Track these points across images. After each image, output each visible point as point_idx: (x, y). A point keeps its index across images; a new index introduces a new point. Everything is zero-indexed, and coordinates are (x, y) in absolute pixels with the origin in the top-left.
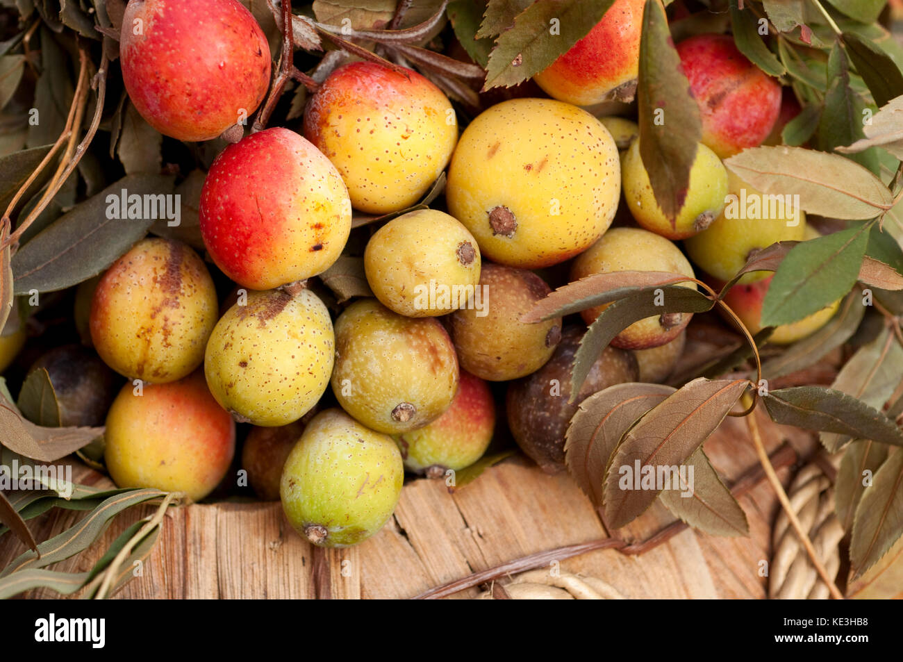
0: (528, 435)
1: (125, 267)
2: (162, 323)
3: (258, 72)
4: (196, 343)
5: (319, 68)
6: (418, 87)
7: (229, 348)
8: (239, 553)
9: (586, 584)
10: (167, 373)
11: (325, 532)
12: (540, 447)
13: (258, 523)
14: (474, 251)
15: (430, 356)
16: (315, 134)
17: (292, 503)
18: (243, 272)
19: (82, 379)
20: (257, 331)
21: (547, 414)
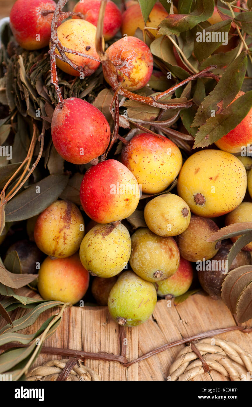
0: (207, 284)
1: (49, 212)
2: (63, 235)
3: (105, 138)
4: (76, 243)
5: (128, 135)
6: (167, 144)
7: (90, 247)
8: (90, 327)
9: (228, 344)
10: (64, 255)
11: (125, 321)
12: (211, 289)
13: (98, 315)
14: (188, 211)
15: (169, 252)
16: (126, 161)
17: (113, 309)
18: (97, 217)
19: (29, 254)
20: (101, 240)
21: (215, 276)
